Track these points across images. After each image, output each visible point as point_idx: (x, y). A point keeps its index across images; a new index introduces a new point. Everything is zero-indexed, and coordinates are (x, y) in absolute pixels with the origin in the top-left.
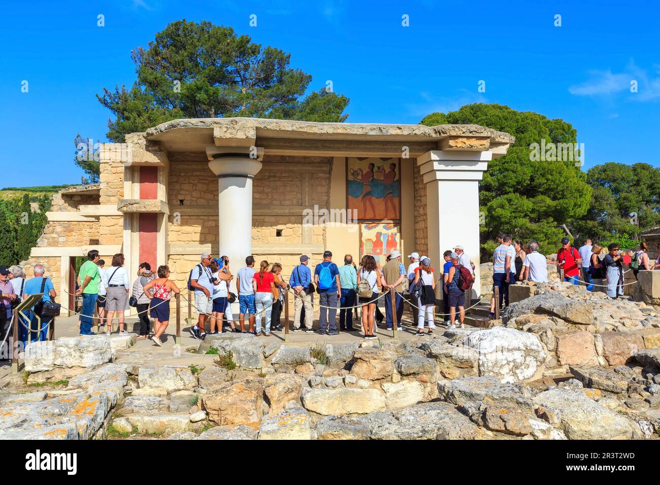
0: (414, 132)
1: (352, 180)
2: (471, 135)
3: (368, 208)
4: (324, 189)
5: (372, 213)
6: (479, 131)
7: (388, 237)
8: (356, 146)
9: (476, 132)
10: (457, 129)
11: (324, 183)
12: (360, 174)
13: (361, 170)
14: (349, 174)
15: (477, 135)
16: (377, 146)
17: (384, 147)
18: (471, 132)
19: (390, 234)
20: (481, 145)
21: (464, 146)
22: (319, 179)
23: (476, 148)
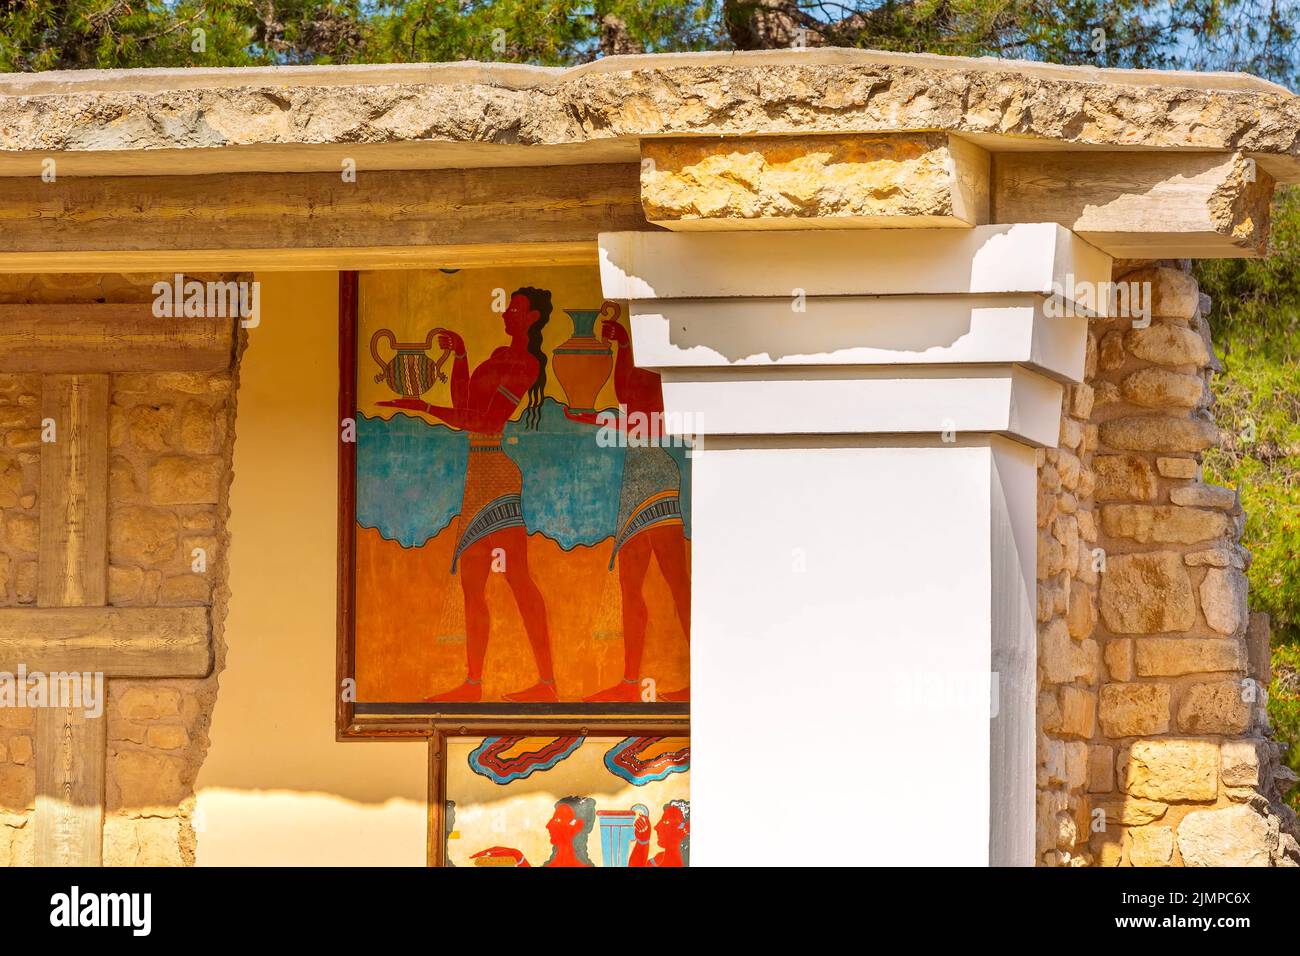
0: (382, 124)
1: (387, 413)
2: (779, 126)
3: (496, 623)
4: (195, 489)
5: (526, 655)
6: (832, 100)
7: (643, 836)
8: (125, 212)
9: (803, 103)
10: (661, 93)
11: (194, 438)
12: (448, 369)
13: (452, 342)
14: (368, 370)
15: (825, 125)
16: (271, 209)
17: (318, 210)
18: (774, 109)
19: (655, 818)
20: (879, 195)
21: (748, 204)
22: (166, 414)
23: (845, 214)
